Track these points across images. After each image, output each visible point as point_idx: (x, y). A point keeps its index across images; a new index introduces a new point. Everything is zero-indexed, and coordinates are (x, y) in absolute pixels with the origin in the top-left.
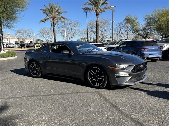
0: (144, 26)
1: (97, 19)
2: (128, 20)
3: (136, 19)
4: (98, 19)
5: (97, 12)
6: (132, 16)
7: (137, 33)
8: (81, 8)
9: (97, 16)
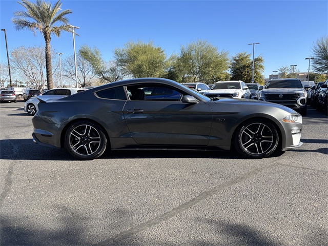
0: (114, 65)
1: (46, 45)
2: (84, 54)
3: (97, 53)
4: (49, 46)
5: (45, 33)
6: (91, 48)
7: (102, 76)
8: (13, 19)
9: (46, 40)
